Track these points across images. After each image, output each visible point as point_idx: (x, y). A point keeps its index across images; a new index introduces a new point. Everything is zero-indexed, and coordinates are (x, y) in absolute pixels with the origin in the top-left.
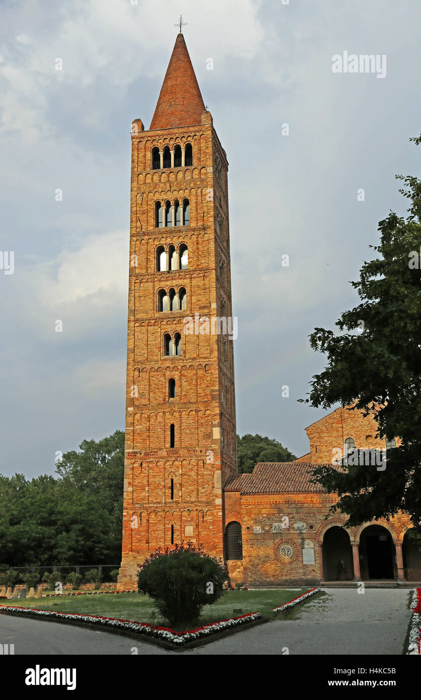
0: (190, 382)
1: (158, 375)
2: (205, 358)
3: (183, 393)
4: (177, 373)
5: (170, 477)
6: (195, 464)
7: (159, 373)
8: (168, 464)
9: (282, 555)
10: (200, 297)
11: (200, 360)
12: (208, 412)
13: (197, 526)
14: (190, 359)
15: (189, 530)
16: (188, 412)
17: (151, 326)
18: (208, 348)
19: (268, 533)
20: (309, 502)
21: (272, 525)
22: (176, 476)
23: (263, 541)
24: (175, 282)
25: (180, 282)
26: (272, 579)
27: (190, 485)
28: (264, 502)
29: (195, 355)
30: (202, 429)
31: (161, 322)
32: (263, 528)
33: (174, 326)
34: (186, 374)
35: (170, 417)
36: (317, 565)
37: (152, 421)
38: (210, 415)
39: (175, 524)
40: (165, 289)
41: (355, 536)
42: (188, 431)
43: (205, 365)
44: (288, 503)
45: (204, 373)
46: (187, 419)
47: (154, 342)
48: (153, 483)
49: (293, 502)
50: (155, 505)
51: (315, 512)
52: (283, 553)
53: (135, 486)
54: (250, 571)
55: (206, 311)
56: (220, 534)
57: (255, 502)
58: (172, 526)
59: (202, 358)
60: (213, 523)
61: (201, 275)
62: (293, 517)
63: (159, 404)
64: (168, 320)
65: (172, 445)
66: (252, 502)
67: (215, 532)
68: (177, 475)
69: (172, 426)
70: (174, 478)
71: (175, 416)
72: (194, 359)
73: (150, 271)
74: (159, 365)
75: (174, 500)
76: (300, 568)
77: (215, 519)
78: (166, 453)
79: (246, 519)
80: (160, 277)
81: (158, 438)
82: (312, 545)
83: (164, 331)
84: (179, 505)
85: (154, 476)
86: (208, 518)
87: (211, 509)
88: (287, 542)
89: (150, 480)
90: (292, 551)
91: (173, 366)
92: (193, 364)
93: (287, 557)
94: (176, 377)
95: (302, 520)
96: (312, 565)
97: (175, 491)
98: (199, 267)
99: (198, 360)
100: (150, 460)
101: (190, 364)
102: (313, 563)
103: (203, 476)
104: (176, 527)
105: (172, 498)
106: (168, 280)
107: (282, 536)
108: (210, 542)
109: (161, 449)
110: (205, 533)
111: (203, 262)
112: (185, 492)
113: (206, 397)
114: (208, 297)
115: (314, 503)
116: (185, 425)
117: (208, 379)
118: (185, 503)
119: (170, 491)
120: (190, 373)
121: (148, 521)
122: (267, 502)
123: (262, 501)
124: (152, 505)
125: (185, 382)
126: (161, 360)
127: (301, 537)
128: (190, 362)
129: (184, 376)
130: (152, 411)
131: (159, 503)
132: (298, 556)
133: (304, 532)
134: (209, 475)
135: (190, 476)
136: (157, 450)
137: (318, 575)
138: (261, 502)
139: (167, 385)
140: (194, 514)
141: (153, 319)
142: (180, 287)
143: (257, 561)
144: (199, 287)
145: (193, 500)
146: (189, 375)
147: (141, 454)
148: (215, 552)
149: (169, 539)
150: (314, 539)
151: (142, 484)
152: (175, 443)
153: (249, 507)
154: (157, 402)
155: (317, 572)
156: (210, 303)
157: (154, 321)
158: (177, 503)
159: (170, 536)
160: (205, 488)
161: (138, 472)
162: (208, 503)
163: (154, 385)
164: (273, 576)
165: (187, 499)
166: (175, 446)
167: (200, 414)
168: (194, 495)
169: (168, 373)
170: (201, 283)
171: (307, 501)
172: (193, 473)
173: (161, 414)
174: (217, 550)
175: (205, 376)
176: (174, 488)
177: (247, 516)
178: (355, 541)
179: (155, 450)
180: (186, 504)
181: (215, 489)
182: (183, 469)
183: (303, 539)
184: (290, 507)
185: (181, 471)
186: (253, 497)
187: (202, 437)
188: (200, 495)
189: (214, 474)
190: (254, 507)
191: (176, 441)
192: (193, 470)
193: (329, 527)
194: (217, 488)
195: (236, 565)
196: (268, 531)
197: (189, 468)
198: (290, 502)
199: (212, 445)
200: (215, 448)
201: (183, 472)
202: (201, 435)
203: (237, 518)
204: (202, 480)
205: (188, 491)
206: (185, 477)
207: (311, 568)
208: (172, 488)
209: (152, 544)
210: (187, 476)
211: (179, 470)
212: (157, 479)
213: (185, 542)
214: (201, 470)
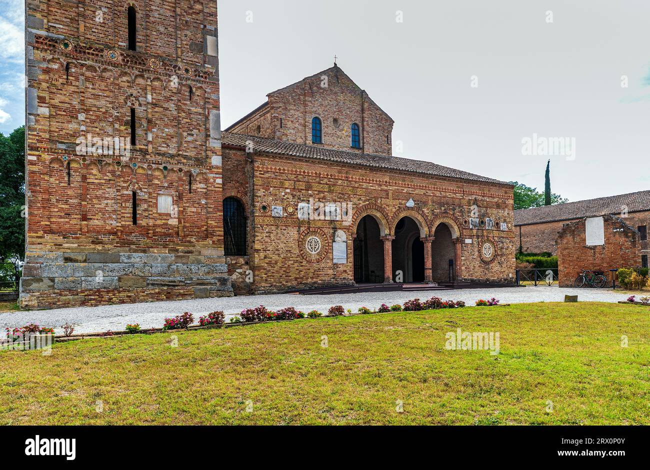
5: (129, 104)
6: (175, 90)
8: (125, 79)
9: (308, 250)
13: (180, 197)
15: (166, 203)
19: (292, 217)
20: (343, 178)
21: (297, 205)
22: (140, 105)
23: (284, 228)
26: (295, 283)
27: (166, 126)
28: (288, 171)
30: (188, 33)
32: (285, 210)
36: (349, 264)
38: (201, 11)
39: (140, 189)
41: (390, 229)
42: (162, 29)
44: (320, 177)
49: (326, 176)
51: (350, 193)
52: (310, 247)
53: (54, 107)
54: (265, 271)
56: (219, 213)
57: (275, 169)
58: (134, 194)
60: (206, 195)
62: (323, 198)
65: (132, 45)
66: (271, 168)
67: (211, 210)
68: (141, 102)
69: (132, 11)
70: (136, 106)
75: (138, 147)
76: (330, 268)
77: (210, 189)
78: (120, 58)
79: (261, 193)
81: (103, 25)
82: (344, 237)
84: (148, 157)
85: (96, 97)
86: (199, 186)
87: (204, 171)
88: (315, 233)
89: (88, 102)
90: (320, 245)
93: (313, 253)
95: (334, 201)
96: (344, 264)
97: (139, 132)
100: (88, 63)
102: (344, 261)
103: (189, 113)
104: (142, 195)
105: (133, 143)
107: (308, 223)
108: (203, 226)
109: (111, 48)
110: (194, 210)
112: (157, 136)
115: (350, 181)
116: (157, 16)
118: (159, 154)
119: (130, 130)
121: (84, 178)
122: (292, 171)
123: (286, 168)
127: (332, 226)
132: (327, 251)
134: (200, 114)
135: (167, 109)
136: (102, 47)
137: (350, 276)
138: (284, 170)
140: (175, 176)
143: (275, 257)
145: (173, 151)
147: (66, 45)
148: (211, 242)
149: (129, 215)
150: (347, 229)
151: (69, 106)
152: (138, 44)
153: (267, 175)
155: (349, 273)
158: (144, 152)
159: (131, 210)
160: (193, 135)
161: (61, 81)
162: (201, 162)
164: (296, 279)
165: (163, 149)
166: (138, 49)
168: (173, 144)
171: (342, 177)
172: (172, 106)
174: (215, 238)
176: (137, 125)
177: (263, 189)
178: (390, 235)
179: (97, 46)
180: (160, 157)
181: (211, 140)
182: (154, 94)
183: (335, 229)
184: (322, 182)
185: (149, 97)
186: (272, 161)
187: (188, 47)
188: (186, 145)
189: (209, 113)
190: (273, 176)
191: (139, 40)
192: (172, 100)
193: (364, 215)
194: (215, 139)
195: (236, 263)
196: (292, 215)
197: (165, 95)
198: (322, 176)
199: (206, 65)
200: (211, 70)
201: (154, 101)
202: (185, 43)
203: (238, 192)
204: (187, 121)
205: (164, 135)
206: (157, 109)
207: (342, 269)
208: (133, 124)
209: (96, 222)
210: (162, 109)
211: (146, 94)
212: (102, 102)
213: (159, 222)
214: (186, 104)
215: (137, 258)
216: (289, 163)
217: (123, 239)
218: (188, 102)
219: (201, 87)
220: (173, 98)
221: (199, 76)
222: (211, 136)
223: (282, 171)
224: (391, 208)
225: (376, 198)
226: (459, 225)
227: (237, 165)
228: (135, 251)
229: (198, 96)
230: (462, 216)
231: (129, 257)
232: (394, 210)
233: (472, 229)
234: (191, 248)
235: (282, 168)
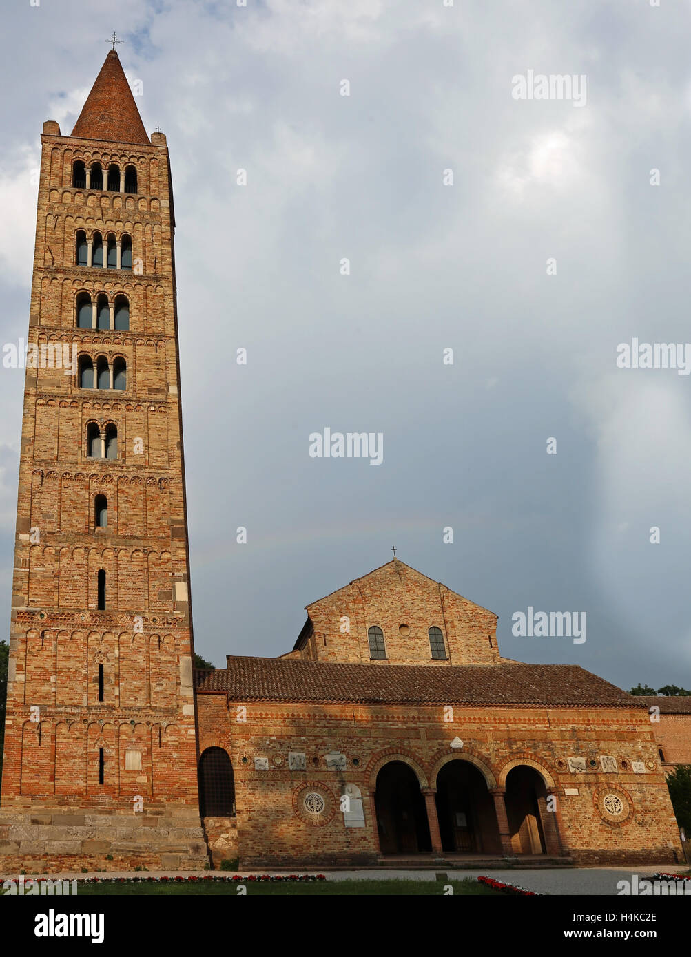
0: (134, 503)
1: (77, 486)
2: (160, 468)
3: (121, 521)
4: (110, 486)
5: (98, 661)
6: (143, 641)
7: (77, 483)
8: (93, 637)
9: (307, 810)
10: (150, 375)
11: (151, 471)
12: (166, 556)
13: (149, 752)
14: (134, 466)
15: (134, 759)
16: (131, 551)
17: (65, 407)
18: (165, 453)
19: (281, 769)
20: (349, 718)
21: (287, 755)
22: (108, 660)
23: (272, 783)
24: (107, 348)
25: (117, 348)
26: (292, 853)
27: (134, 678)
28: (272, 715)
29: (141, 462)
30: (156, 583)
31: (84, 403)
32: (271, 761)
33: (105, 413)
34: (127, 490)
35: (98, 557)
36: (368, 828)
37: (65, 561)
38: (169, 560)
39: (108, 746)
40: (90, 355)
41: (429, 779)
42: (130, 585)
43: (160, 480)
44: (315, 719)
45: (159, 492)
46: (129, 563)
47: (70, 433)
48: (66, 670)
49: (323, 718)
50: (69, 710)
51: (360, 735)
52: (309, 807)
53: (31, 672)
54: (250, 837)
55: (160, 397)
56: (192, 769)
57: (256, 714)
58: (102, 750)
59: (154, 467)
60: (178, 749)
61: (152, 343)
62: (323, 744)
63: (77, 534)
64: (95, 402)
65: (101, 605)
67: (183, 765)
68: (110, 658)
69: (102, 574)
70: (105, 663)
71: (106, 557)
72: (140, 467)
73: (64, 324)
74: (79, 470)
75: (105, 703)
76: (341, 833)
77: (181, 741)
78: (90, 619)
79: (239, 743)
80: (82, 336)
81: (75, 591)
82: (358, 793)
83: (88, 418)
84: (115, 712)
85: (67, 658)
86: (169, 739)
87: (175, 722)
88: (314, 787)
89: (60, 664)
90: (324, 803)
91: (104, 474)
92: (139, 474)
93: (315, 813)
94: (109, 492)
95: (338, 748)
96: (360, 828)
97: (106, 687)
98: (149, 331)
99: (147, 470)
100: (61, 628)
101: (134, 474)
102: (362, 824)
103: (158, 663)
104: (108, 752)
105: (101, 699)
106: (95, 343)
107: (305, 776)
108: (174, 783)
109: (80, 611)
110: (165, 765)
111: (154, 324)
112: (125, 690)
113: (161, 530)
114: (163, 376)
115: (359, 721)
116: (125, 573)
117: (165, 501)
118: (126, 708)
119: (98, 687)
120: (135, 490)
121: (54, 738)
122: (277, 715)
123: (269, 713)
124: (62, 709)
125: (125, 503)
126: (83, 463)
127: (338, 779)
128: (133, 471)
129: (123, 492)
130: (65, 545)
131: (77, 706)
132: (334, 810)
133: (344, 769)
134: (170, 662)
135: (135, 661)
136: (73, 612)
137: (371, 845)
138: (267, 714)
139: (93, 504)
140: (143, 729)
141: (70, 397)
142: (115, 356)
143: (262, 820)
144: (147, 359)
145: (141, 704)
146: (132, 493)
147: (42, 615)
148: (183, 802)
149: (96, 774)
150: (361, 782)
151: (42, 670)
152: (107, 603)
154: (75, 529)
155: (370, 840)
156: (167, 386)
157: (71, 400)
158: (111, 708)
159: (98, 769)
160: (162, 685)
161: (37, 647)
162: (170, 712)
163: (68, 502)
164: (293, 847)
165: (131, 702)
166: (106, 608)
167: (152, 557)
168: (142, 696)
169: (94, 485)
170: (151, 354)
171: (346, 716)
172: (140, 658)
173: (82, 551)
174: (189, 798)
175: (159, 496)
176: (105, 681)
177: (242, 738)
178: (429, 787)
179: (69, 611)
180: (128, 711)
181: (181, 688)
182: (122, 648)
183: (343, 783)
184: (318, 725)
185: (117, 652)
186: (251, 706)
187: (156, 597)
188: (154, 696)
189: (178, 661)
190: (253, 722)
191: (108, 599)
192: (140, 651)
193: (385, 761)
194: (186, 686)
195: (221, 826)
196: (279, 766)
197: (133, 647)
198: (317, 717)
199: (175, 612)
200: (180, 616)
201: (122, 655)
202: (153, 593)
203: (220, 741)
204: (156, 670)
205: (132, 688)
206: (125, 663)
207: (358, 834)
208: (101, 681)
209: (62, 783)
210: (130, 662)
211: (114, 649)
212: (72, 663)
213: (126, 780)
214: (155, 654)
215: (102, 820)
216: (272, 706)
217: (88, 799)
218: (157, 652)
219: (170, 635)
220: (141, 649)
221: (168, 623)
222: (181, 683)
223: (264, 716)
224: (425, 751)
225: (401, 739)
226: (551, 769)
227: (218, 711)
228: (101, 812)
229: (168, 643)
230: (553, 755)
231: (93, 820)
232: (431, 753)
233: (574, 774)
234: (160, 809)
235: (264, 713)
